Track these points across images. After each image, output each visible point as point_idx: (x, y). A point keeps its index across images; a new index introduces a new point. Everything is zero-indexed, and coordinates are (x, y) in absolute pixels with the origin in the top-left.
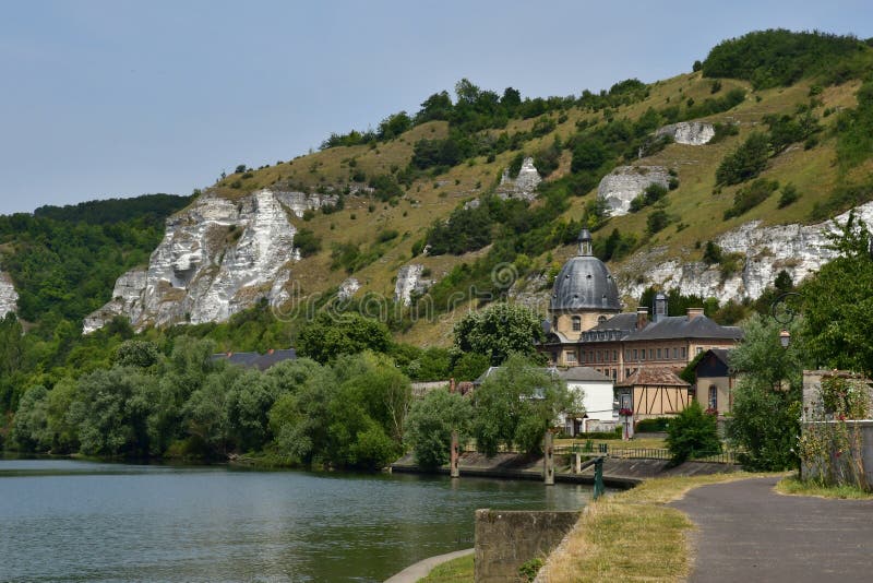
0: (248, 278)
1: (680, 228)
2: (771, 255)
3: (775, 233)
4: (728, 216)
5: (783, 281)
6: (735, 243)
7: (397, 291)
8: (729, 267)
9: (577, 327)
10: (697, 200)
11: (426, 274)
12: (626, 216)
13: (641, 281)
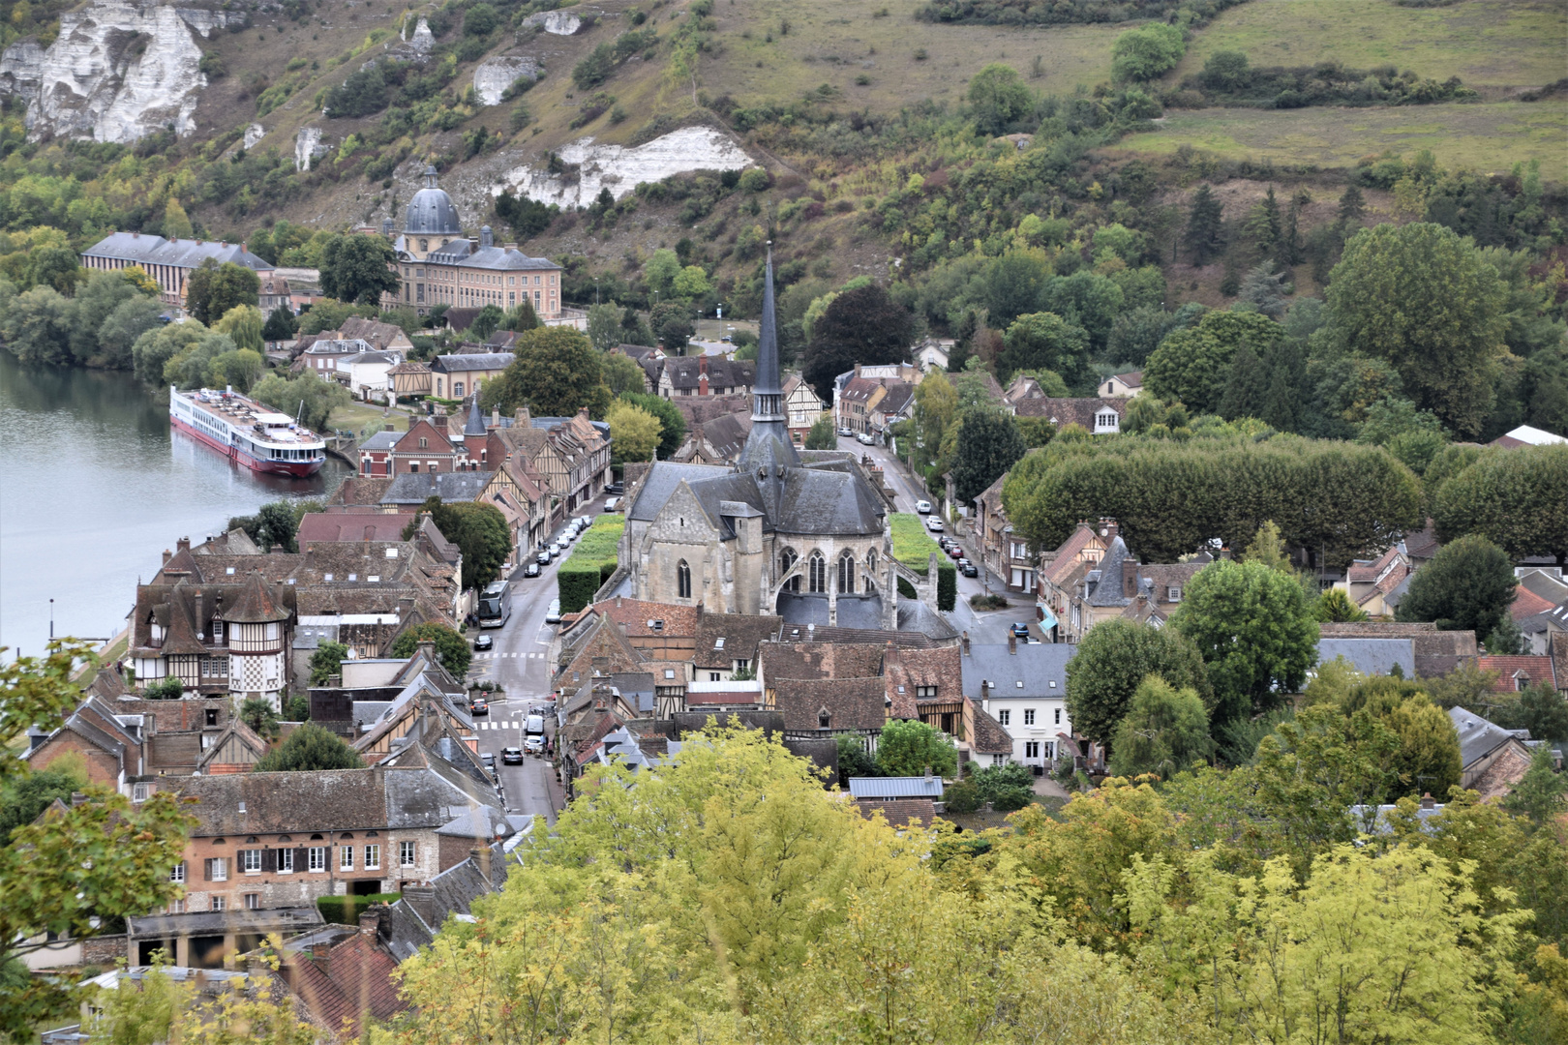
0: (153, 98)
1: (536, 132)
2: (600, 171)
3: (603, 151)
4: (574, 126)
5: (605, 198)
6: (572, 155)
7: (297, 152)
8: (568, 176)
9: (425, 249)
10: (552, 103)
11: (323, 140)
12: (498, 106)
13: (500, 182)
